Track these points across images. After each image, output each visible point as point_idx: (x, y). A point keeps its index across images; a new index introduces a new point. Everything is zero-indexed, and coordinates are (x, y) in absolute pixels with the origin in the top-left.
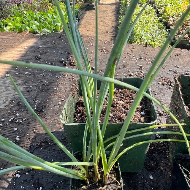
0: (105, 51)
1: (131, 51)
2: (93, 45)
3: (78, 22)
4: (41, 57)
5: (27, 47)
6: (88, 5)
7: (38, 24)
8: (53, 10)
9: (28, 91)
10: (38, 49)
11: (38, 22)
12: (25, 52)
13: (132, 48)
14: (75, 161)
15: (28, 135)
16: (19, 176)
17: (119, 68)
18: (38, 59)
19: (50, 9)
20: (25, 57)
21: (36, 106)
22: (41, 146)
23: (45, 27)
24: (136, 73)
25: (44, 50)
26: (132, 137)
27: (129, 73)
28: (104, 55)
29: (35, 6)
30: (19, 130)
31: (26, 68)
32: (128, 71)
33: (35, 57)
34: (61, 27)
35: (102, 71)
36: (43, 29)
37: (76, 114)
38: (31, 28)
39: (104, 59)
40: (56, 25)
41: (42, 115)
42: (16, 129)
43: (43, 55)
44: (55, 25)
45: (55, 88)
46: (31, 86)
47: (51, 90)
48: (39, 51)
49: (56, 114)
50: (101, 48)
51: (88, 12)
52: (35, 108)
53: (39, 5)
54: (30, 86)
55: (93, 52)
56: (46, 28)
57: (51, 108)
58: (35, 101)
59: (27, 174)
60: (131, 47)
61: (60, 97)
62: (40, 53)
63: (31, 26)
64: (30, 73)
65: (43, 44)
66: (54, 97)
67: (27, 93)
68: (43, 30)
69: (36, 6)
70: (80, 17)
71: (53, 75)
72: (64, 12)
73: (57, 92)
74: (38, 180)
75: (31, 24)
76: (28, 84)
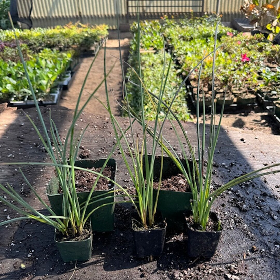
0: (96, 126)
1: (125, 125)
2: (83, 121)
3: (72, 76)
4: (24, 137)
5: (7, 125)
6: (85, 51)
7: (15, 82)
8: (35, 59)
9: (14, 175)
10: (20, 127)
11: (14, 79)
12: (5, 130)
13: (126, 123)
14: (54, 215)
15: (18, 214)
16: (14, 245)
17: (109, 146)
18: (21, 139)
19: (31, 58)
20: (6, 137)
21: (23, 188)
22: (31, 222)
23: (24, 85)
24: (126, 150)
25: (26, 128)
26: (97, 201)
27: (118, 151)
28: (95, 132)
29: (7, 54)
30: (8, 211)
31: (9, 151)
32: (117, 148)
33: (18, 137)
34: (47, 85)
35: (91, 150)
36: (22, 88)
37: (59, 190)
38: (4, 88)
39: (94, 136)
40: (41, 84)
41: (30, 196)
42: (5, 210)
43: (27, 134)
44: (39, 83)
45: (42, 170)
46: (16, 170)
47: (37, 172)
48: (21, 129)
49: (43, 194)
50: (92, 124)
51: (85, 60)
52: (22, 191)
53: (14, 52)
54: (14, 169)
55: (82, 128)
56: (26, 87)
57: (38, 189)
58: (21, 184)
59: (20, 243)
60: (125, 121)
61: (47, 178)
62: (23, 132)
63: (4, 86)
64: (14, 156)
65: (25, 121)
66: (40, 179)
67: (13, 176)
68: (22, 90)
69: (10, 54)
70: (73, 69)
71: (39, 157)
72: (51, 62)
73: (43, 174)
74: (30, 245)
75: (4, 83)
76: (13, 168)
